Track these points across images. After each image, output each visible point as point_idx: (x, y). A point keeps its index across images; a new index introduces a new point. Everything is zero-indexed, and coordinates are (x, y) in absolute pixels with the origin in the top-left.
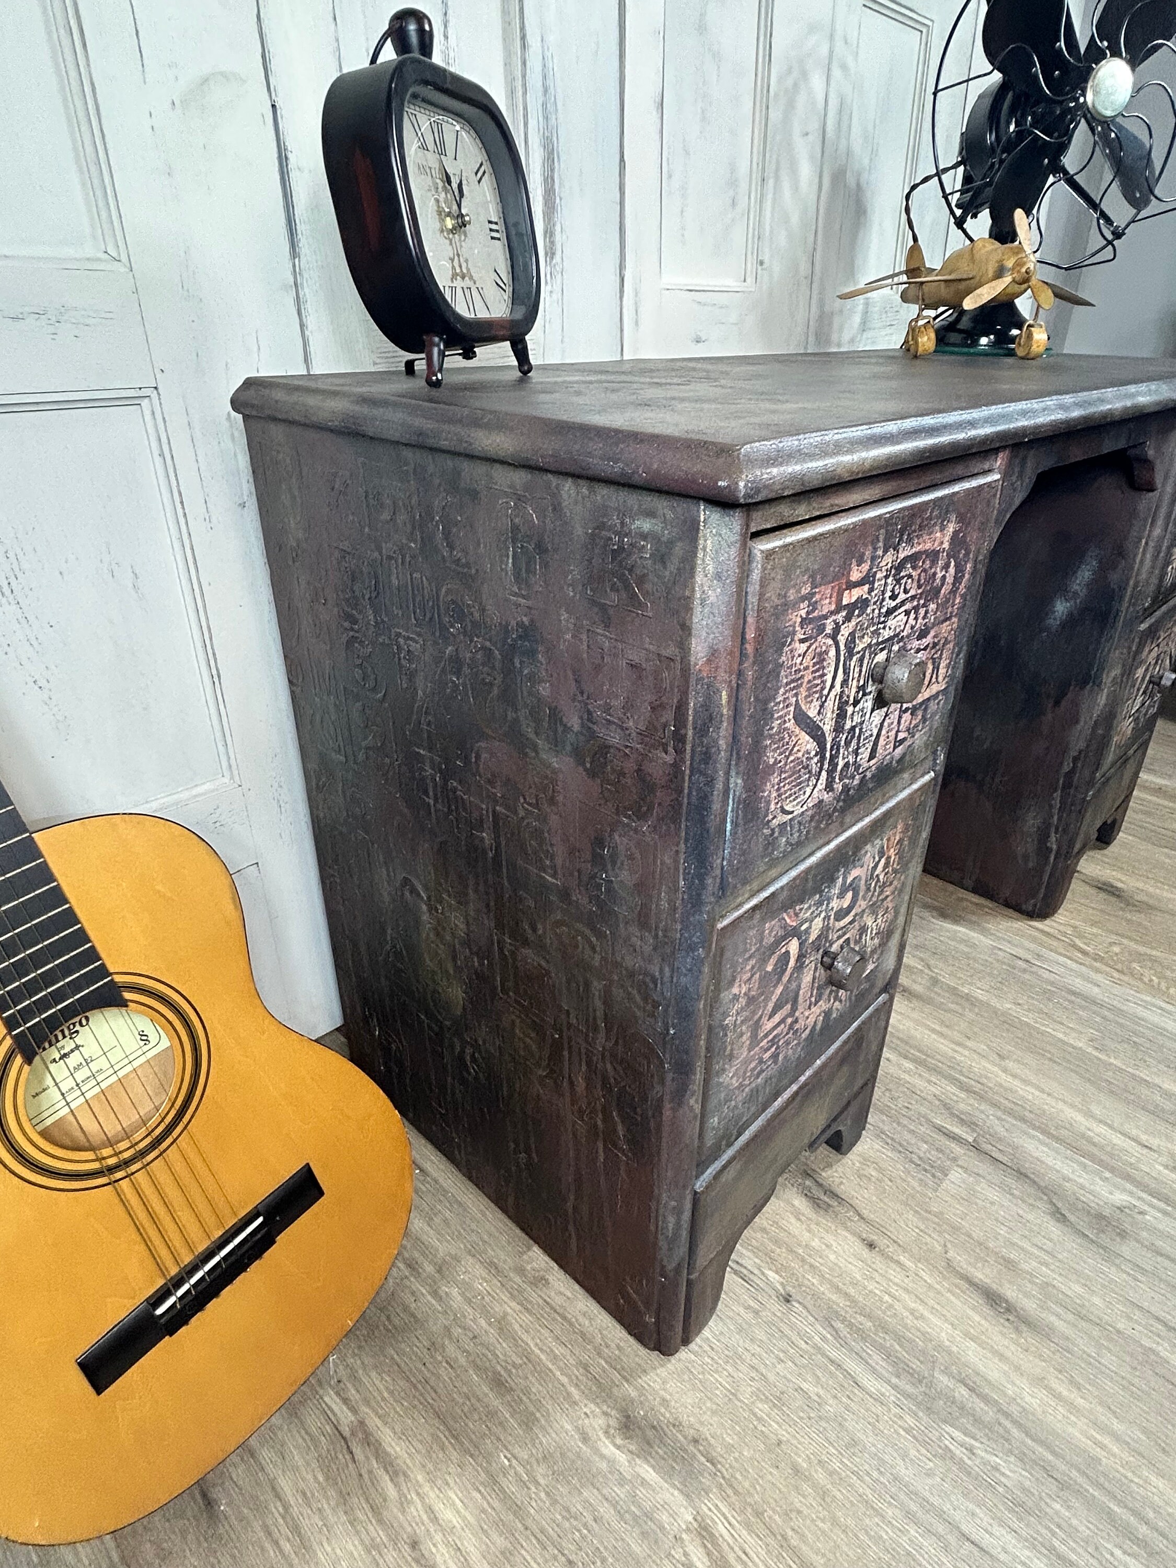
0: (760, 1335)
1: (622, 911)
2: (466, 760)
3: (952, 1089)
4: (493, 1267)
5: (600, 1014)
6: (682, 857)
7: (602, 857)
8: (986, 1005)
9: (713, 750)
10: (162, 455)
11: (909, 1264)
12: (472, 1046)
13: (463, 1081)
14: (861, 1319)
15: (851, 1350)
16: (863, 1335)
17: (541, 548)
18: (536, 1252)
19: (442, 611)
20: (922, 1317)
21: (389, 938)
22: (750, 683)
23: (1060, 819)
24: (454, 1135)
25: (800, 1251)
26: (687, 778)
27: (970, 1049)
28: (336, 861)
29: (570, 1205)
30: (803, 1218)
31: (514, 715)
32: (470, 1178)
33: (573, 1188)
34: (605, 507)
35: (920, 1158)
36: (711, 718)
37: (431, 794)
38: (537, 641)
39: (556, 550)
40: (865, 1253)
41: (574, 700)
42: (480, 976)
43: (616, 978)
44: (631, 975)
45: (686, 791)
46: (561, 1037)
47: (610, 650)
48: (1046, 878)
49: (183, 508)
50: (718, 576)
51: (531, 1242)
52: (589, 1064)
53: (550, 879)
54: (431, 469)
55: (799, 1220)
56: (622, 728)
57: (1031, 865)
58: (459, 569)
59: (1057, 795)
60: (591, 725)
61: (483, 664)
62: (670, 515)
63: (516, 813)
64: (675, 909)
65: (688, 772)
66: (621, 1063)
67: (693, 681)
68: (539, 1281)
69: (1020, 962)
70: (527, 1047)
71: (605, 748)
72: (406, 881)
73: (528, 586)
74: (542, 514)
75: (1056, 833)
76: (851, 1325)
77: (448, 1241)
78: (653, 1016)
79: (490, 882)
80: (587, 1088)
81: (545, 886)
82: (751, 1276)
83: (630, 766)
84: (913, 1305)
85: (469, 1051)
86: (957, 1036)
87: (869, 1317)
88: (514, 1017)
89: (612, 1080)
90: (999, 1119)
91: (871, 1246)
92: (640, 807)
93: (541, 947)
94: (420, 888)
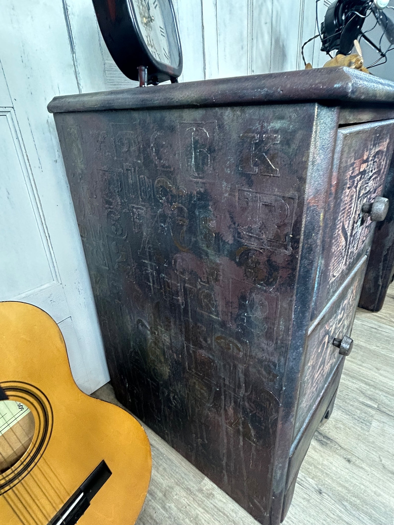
0: (313, 513)
1: (256, 331)
2: (170, 263)
3: (363, 385)
4: (188, 490)
5: (242, 380)
6: (294, 302)
7: (244, 305)
8: (366, 348)
9: (314, 246)
10: (17, 138)
11: (367, 468)
12: (173, 392)
13: (170, 408)
14: (354, 498)
15: (354, 516)
16: (358, 508)
17: (211, 150)
18: (207, 481)
19: (156, 193)
20: (379, 495)
21: (132, 346)
22: (332, 209)
23: (383, 273)
24: (165, 429)
25: (320, 467)
26: (299, 262)
27: (364, 367)
28: (106, 313)
29: (224, 463)
30: (318, 451)
31: (195, 239)
32: (173, 447)
33: (226, 456)
34: (251, 120)
35: (359, 417)
36: (313, 229)
37: (151, 280)
38: (208, 201)
39: (220, 150)
40: (347, 464)
41: (229, 227)
42: (177, 363)
43: (251, 363)
44: (260, 361)
45: (298, 269)
46: (220, 390)
47: (252, 199)
48: (378, 295)
49: (29, 163)
50: (323, 147)
51: (204, 475)
52: (235, 402)
53: (215, 317)
54: (148, 120)
55: (316, 451)
56: (259, 239)
57: (372, 291)
58: (165, 169)
59: (381, 264)
60: (239, 239)
61: (178, 216)
62: (294, 116)
63: (196, 287)
64: (288, 329)
65: (299, 258)
66: (253, 403)
67: (305, 209)
68: (210, 496)
69: (373, 330)
70: (202, 394)
71: (247, 251)
72: (139, 321)
73: (203, 171)
74: (212, 132)
75: (382, 278)
76: (351, 503)
77: (167, 480)
78: (273, 381)
79: (182, 320)
80: (234, 413)
81: (212, 321)
82: (302, 482)
83: (264, 258)
84: (374, 490)
85: (172, 395)
86: (359, 363)
87: (357, 497)
88: (195, 381)
89: (248, 410)
90: (384, 396)
91: (349, 461)
92: (269, 279)
93: (210, 349)
94: (146, 324)
